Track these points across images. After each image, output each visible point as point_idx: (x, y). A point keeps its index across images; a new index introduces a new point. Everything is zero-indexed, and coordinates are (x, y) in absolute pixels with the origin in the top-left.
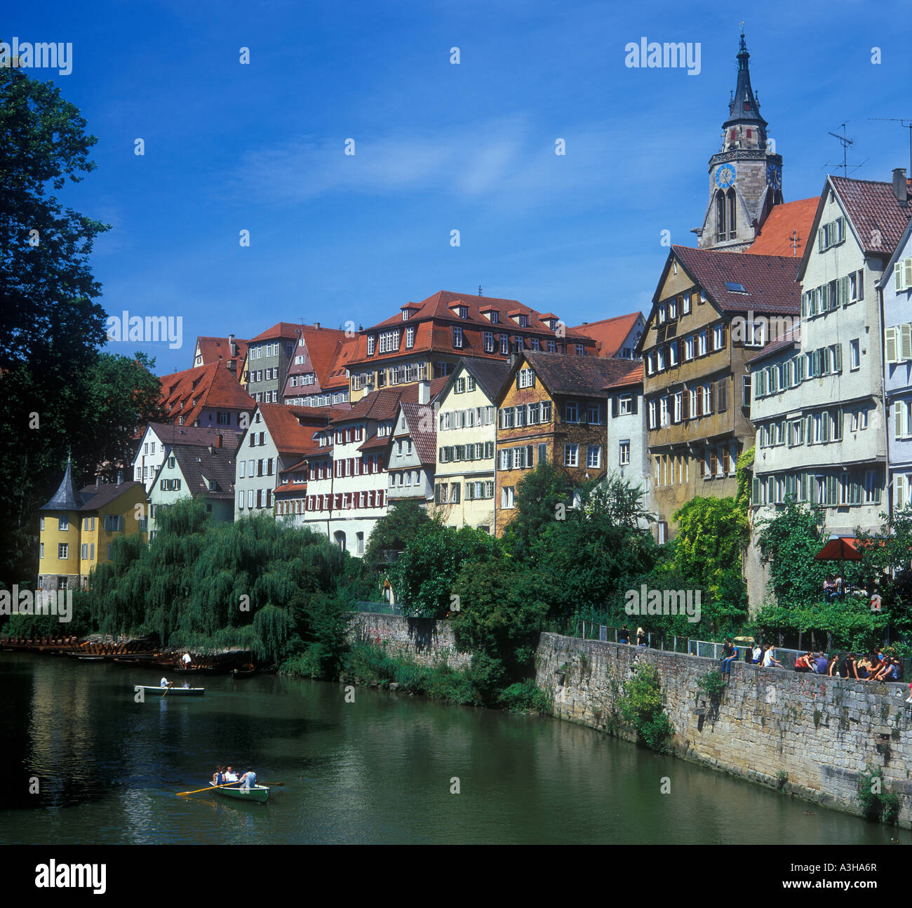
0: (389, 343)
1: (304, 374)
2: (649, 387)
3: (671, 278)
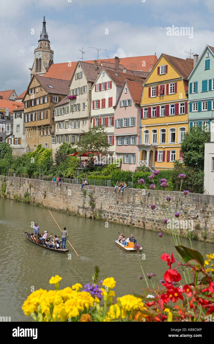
3: (33, 83)
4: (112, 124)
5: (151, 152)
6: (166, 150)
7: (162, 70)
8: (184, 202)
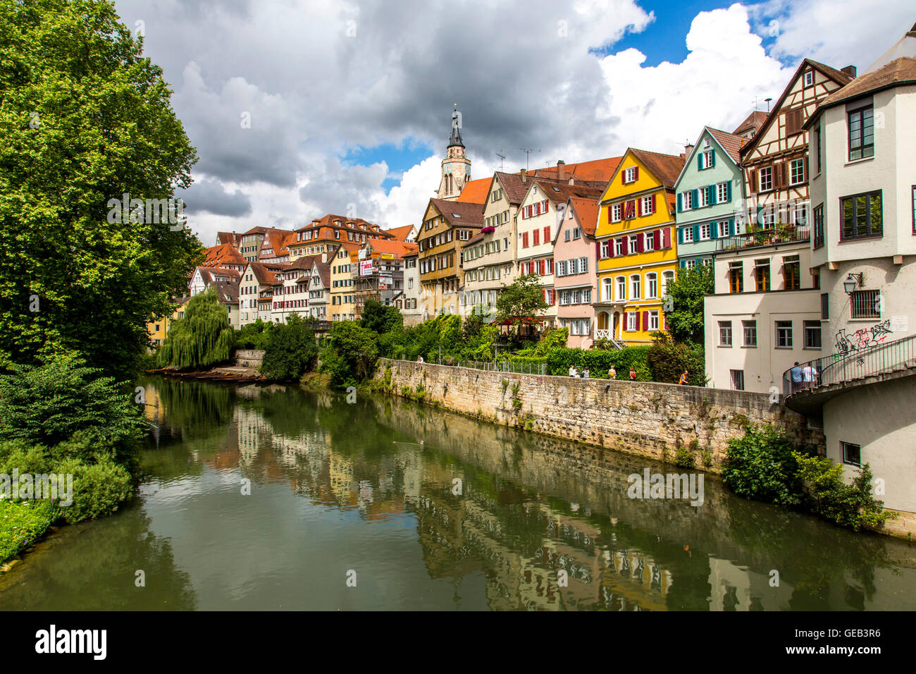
0: (307, 236)
1: (268, 249)
2: (422, 256)
3: (430, 211)
4: (552, 270)
5: (617, 314)
6: (641, 311)
7: (629, 175)
8: (669, 401)
